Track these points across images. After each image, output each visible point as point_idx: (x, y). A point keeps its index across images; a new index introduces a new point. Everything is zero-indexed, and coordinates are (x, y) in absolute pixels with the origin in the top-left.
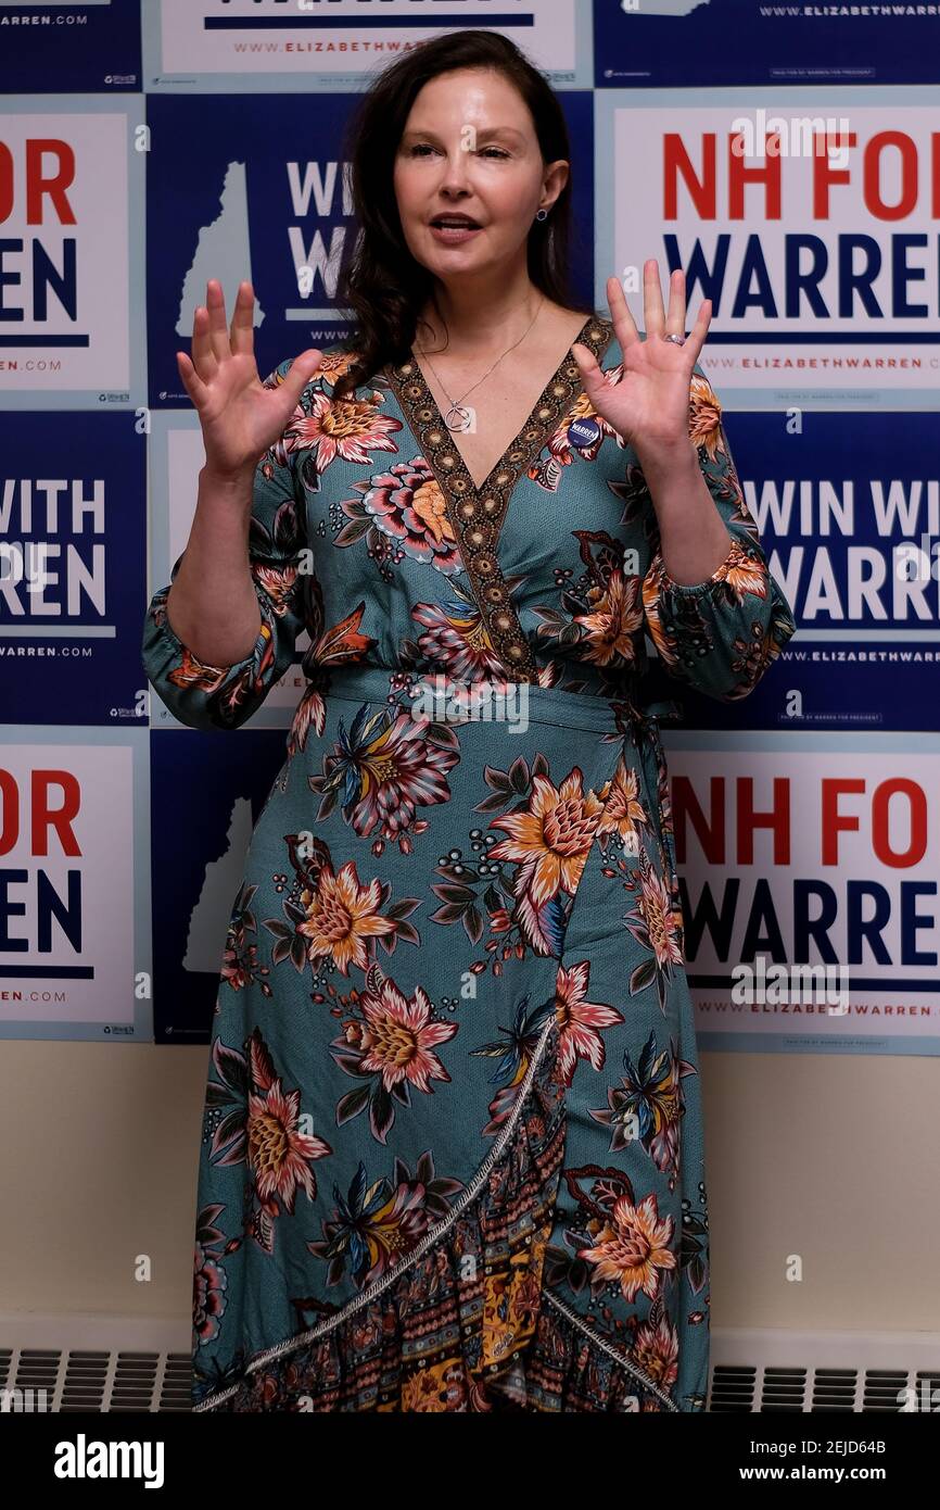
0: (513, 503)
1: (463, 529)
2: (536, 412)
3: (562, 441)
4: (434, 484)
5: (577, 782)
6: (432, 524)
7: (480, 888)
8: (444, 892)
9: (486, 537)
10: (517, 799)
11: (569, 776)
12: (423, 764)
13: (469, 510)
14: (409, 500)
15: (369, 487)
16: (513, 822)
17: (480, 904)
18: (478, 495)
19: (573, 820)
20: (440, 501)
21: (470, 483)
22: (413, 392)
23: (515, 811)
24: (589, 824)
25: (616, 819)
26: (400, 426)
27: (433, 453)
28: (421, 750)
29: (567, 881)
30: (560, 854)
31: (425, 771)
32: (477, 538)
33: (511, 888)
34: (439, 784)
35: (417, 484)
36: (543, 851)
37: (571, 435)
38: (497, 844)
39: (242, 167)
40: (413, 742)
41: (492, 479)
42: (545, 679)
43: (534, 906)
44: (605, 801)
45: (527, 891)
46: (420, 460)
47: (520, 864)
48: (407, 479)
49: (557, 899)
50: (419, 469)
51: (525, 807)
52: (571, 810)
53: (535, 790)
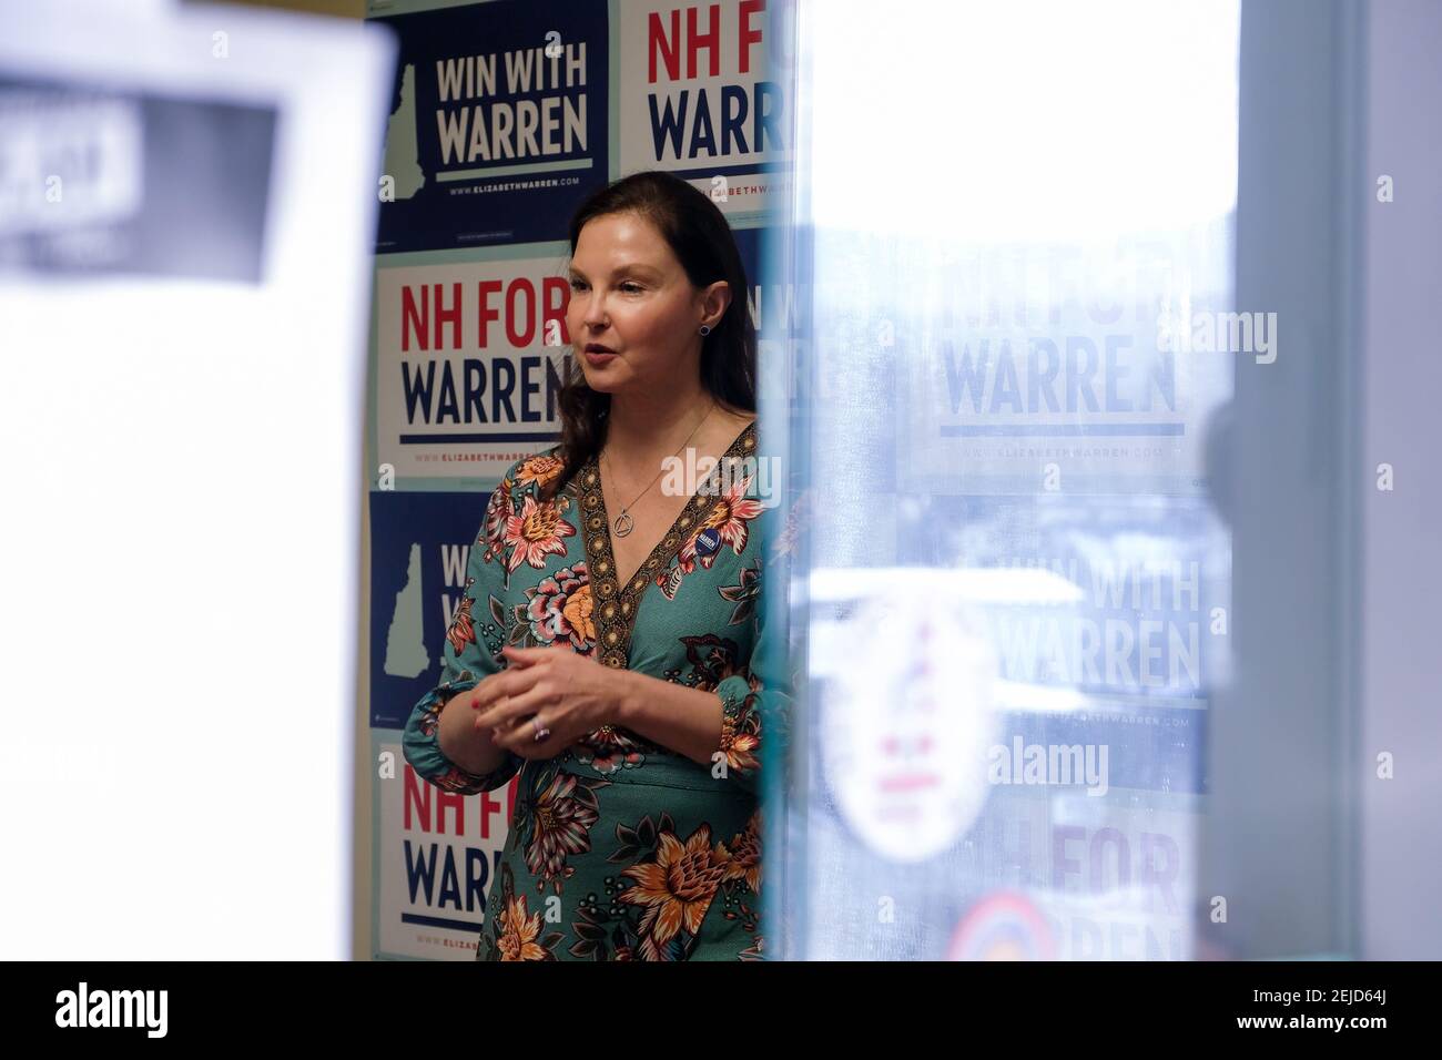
0: (642, 608)
1: (603, 628)
2: (680, 520)
3: (690, 550)
4: (587, 589)
5: (705, 836)
6: (577, 624)
7: (610, 927)
8: (581, 929)
9: (620, 637)
10: (644, 851)
11: (697, 831)
12: (572, 819)
13: (610, 612)
14: (561, 606)
15: (535, 593)
16: (639, 871)
17: (609, 941)
18: (618, 598)
19: (698, 869)
20: (588, 605)
21: (615, 587)
22: (590, 500)
23: (643, 861)
24: (715, 871)
25: (744, 867)
26: (574, 532)
27: (594, 558)
28: (571, 807)
29: (689, 921)
30: (684, 900)
31: (574, 825)
32: (613, 637)
33: (634, 926)
34: (582, 837)
35: (572, 590)
36: (667, 897)
37: (699, 545)
38: (626, 890)
40: (565, 799)
41: (631, 584)
43: (656, 944)
44: (733, 852)
45: (650, 930)
46: (582, 566)
47: (644, 908)
48: (565, 585)
49: (678, 938)
50: (578, 574)
51: (652, 858)
52: (698, 860)
53: (660, 844)
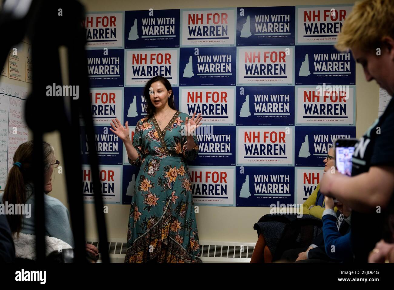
0: (166, 133)
1: (160, 137)
2: (169, 123)
3: (172, 126)
4: (156, 132)
5: (175, 168)
6: (156, 137)
7: (163, 181)
8: (158, 182)
9: (163, 138)
10: (167, 170)
11: (174, 167)
12: (156, 166)
13: (161, 134)
14: (153, 134)
15: (148, 133)
16: (167, 173)
17: (163, 183)
18: (162, 133)
19: (175, 173)
20: (157, 133)
21: (161, 131)
22: (155, 121)
23: (167, 171)
24: (177, 173)
25: (180, 172)
26: (153, 125)
27: (156, 128)
28: (156, 164)
29: (174, 180)
30: (173, 177)
31: (156, 167)
32: (162, 138)
33: (167, 181)
34: (158, 168)
35: (154, 132)
36: (171, 176)
37: (174, 125)
38: (165, 176)
39: (136, 96)
40: (155, 163)
41: (164, 130)
42: (171, 155)
43: (169, 183)
44: (179, 170)
45: (168, 181)
46: (155, 129)
47: (168, 178)
48: (153, 131)
49: (172, 182)
50: (155, 130)
51: (168, 171)
52: (174, 171)
53: (170, 169)
